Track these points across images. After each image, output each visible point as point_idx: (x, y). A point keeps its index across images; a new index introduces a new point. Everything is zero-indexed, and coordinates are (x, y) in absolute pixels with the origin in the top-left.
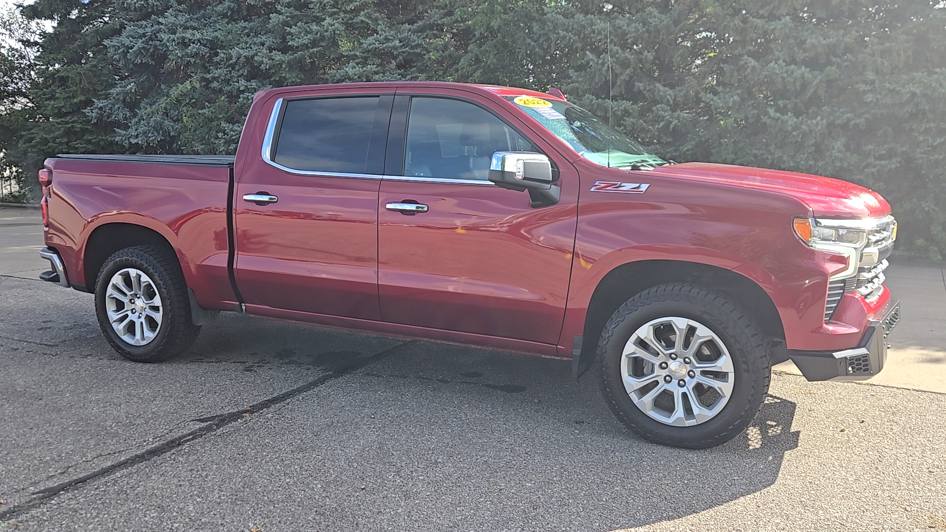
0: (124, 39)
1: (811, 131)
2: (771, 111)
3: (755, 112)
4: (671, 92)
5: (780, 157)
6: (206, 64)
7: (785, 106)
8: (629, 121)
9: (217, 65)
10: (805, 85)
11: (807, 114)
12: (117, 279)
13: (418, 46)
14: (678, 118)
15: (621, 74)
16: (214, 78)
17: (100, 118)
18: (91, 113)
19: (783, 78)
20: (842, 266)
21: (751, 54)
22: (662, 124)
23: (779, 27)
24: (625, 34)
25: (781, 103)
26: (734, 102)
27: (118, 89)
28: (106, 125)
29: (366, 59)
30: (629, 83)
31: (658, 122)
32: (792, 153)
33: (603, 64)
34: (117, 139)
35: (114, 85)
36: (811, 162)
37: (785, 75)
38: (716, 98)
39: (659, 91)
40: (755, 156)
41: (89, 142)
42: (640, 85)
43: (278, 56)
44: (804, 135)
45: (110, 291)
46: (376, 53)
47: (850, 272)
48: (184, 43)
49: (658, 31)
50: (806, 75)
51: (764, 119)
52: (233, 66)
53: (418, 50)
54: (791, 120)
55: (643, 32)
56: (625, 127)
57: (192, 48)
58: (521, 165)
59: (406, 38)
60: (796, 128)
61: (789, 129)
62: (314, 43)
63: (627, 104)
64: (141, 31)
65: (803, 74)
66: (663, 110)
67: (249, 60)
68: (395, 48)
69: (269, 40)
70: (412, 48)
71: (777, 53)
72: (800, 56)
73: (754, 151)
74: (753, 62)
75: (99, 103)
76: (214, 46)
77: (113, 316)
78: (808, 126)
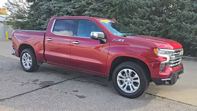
0: (44, 6)
1: (194, 28)
2: (184, 23)
3: (180, 23)
4: (158, 18)
5: (186, 35)
6: (59, 11)
7: (188, 22)
8: (148, 25)
9: (61, 12)
10: (193, 17)
11: (194, 24)
12: (24, 55)
13: (102, 7)
14: (160, 24)
15: (147, 14)
16: (60, 15)
17: (39, 23)
18: (37, 22)
19: (187, 15)
20: (165, 60)
21: (179, 9)
22: (156, 26)
23: (187, 2)
24: (148, 4)
25: (187, 21)
26: (174, 21)
27: (42, 17)
28: (40, 24)
29: (90, 10)
30: (149, 16)
31: (155, 25)
32: (189, 34)
33: (142, 11)
34: (42, 27)
35: (42, 16)
36: (194, 36)
37: (188, 14)
38: (170, 20)
39: (156, 18)
40: (179, 34)
41: (37, 28)
42: (151, 16)
43: (72, 10)
44: (192, 29)
45: (23, 57)
46: (92, 9)
47: (167, 61)
48: (54, 7)
49: (156, 3)
50: (193, 14)
51: (182, 25)
52: (64, 12)
53: (102, 8)
54: (189, 25)
55: (152, 4)
56: (147, 26)
57: (56, 8)
58: (97, 34)
59: (99, 5)
60: (190, 27)
61: (188, 28)
62: (80, 7)
63: (147, 21)
64: (47, 5)
65: (192, 14)
66: (156, 22)
67: (67, 10)
68: (97, 8)
69: (71, 6)
70: (101, 8)
71: (186, 8)
72: (193, 9)
73: (179, 33)
74: (180, 11)
75: (39, 20)
76: (60, 7)
77: (23, 62)
78: (193, 27)
